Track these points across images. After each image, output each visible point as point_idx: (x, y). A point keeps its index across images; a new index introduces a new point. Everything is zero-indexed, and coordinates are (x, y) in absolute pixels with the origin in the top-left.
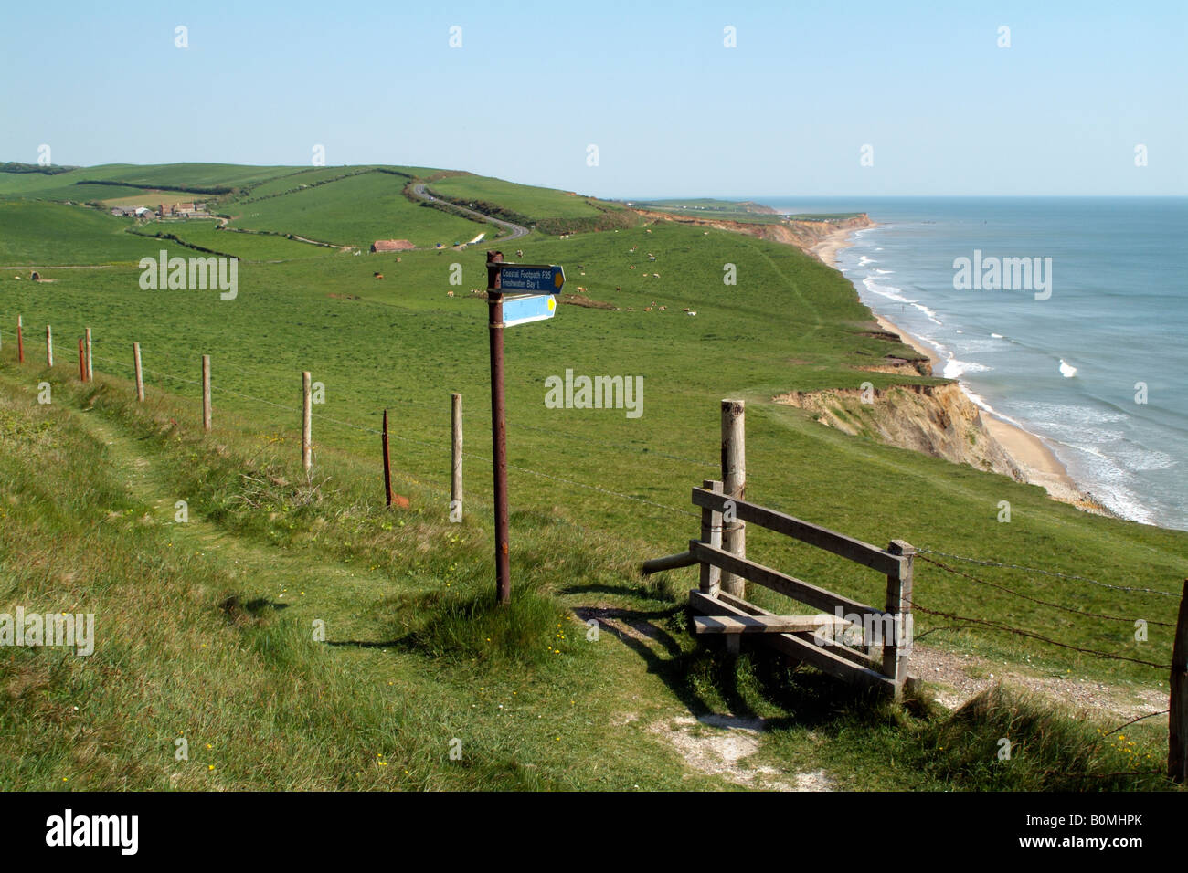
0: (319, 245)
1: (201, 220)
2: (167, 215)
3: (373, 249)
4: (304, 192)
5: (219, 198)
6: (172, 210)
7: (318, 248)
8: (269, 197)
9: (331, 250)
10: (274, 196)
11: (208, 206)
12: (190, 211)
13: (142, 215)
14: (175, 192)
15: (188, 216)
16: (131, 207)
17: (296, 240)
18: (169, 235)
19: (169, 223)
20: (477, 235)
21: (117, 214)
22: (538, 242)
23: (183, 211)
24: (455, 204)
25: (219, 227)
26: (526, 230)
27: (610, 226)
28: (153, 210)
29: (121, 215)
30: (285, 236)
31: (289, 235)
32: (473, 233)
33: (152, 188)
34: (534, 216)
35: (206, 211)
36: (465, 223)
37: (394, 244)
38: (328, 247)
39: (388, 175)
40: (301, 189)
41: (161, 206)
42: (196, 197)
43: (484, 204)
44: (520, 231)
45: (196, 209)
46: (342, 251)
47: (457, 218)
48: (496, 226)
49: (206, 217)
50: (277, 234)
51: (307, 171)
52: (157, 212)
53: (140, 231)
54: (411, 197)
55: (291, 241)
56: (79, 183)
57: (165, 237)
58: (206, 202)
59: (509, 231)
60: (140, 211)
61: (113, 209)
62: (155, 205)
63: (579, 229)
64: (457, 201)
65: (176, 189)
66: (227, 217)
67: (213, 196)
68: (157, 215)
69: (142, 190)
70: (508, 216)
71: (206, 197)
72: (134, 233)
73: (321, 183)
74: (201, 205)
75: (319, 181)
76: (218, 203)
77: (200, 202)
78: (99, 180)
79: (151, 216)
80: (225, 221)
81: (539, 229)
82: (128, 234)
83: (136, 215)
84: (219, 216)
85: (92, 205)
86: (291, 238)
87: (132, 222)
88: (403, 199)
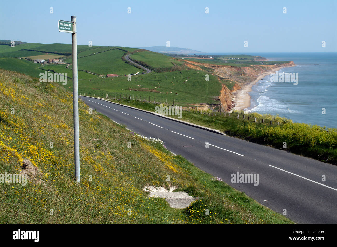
0: (94, 75)
1: (61, 64)
2: (51, 62)
3: (107, 76)
4: (94, 55)
5: (67, 57)
6: (52, 61)
7: (93, 75)
8: (82, 57)
9: (96, 76)
10: (84, 57)
11: (64, 60)
12: (58, 61)
13: (43, 63)
14: (53, 54)
15: (57, 63)
16: (40, 60)
17: (88, 73)
18: (52, 70)
19: (51, 66)
20: (137, 72)
21: (36, 62)
22: (152, 75)
23: (56, 61)
24: (135, 62)
25: (66, 68)
26: (151, 71)
27: (175, 70)
28: (46, 61)
29: (37, 62)
30: (85, 71)
31: (86, 71)
32: (136, 72)
33: (46, 52)
34: (154, 67)
35: (63, 61)
36: (135, 68)
37: (112, 75)
38: (96, 75)
39: (120, 50)
40: (93, 54)
41: (49, 59)
42: (59, 56)
43: (142, 63)
44: (149, 71)
45: (60, 60)
46: (100, 76)
47: (133, 67)
48: (143, 70)
49: (63, 63)
50: (83, 70)
51: (96, 48)
52: (48, 61)
53: (43, 68)
54: (123, 60)
55: (86, 73)
56: (21, 50)
57: (51, 71)
58: (63, 58)
59: (146, 71)
60: (42, 61)
61: (34, 60)
62: (47, 59)
63: (165, 71)
64: (136, 61)
65: (53, 53)
66: (69, 64)
67: (65, 56)
68: (47, 62)
69: (42, 53)
70: (148, 67)
71: (63, 56)
72: (41, 69)
73: (99, 53)
74: (61, 59)
75: (99, 52)
76: (67, 59)
77: (61, 58)
78: (28, 49)
79: (46, 63)
80: (69, 65)
81: (154, 71)
82: (39, 69)
83: (41, 62)
84: (67, 63)
85: (28, 59)
86: (87, 72)
87: (40, 65)
88: (121, 60)
